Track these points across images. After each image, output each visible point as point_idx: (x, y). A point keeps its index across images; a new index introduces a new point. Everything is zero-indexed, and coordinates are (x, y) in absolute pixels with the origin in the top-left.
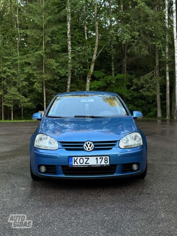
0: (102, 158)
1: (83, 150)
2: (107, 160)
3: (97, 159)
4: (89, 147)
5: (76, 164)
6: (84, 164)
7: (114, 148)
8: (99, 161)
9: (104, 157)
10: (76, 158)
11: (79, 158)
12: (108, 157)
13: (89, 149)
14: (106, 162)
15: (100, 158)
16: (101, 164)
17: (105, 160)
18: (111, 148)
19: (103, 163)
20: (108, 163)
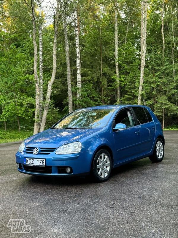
0: (41, 160)
1: (32, 153)
2: (44, 162)
3: (38, 160)
4: (35, 151)
5: (27, 164)
6: (31, 164)
7: (52, 153)
8: (39, 162)
9: (42, 160)
10: (27, 159)
11: (29, 159)
12: (44, 160)
13: (35, 153)
14: (43, 163)
15: (40, 160)
16: (40, 165)
17: (43, 162)
18: (50, 153)
19: (41, 164)
20: (44, 165)
